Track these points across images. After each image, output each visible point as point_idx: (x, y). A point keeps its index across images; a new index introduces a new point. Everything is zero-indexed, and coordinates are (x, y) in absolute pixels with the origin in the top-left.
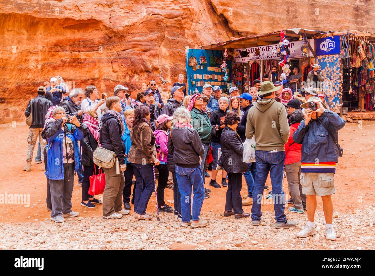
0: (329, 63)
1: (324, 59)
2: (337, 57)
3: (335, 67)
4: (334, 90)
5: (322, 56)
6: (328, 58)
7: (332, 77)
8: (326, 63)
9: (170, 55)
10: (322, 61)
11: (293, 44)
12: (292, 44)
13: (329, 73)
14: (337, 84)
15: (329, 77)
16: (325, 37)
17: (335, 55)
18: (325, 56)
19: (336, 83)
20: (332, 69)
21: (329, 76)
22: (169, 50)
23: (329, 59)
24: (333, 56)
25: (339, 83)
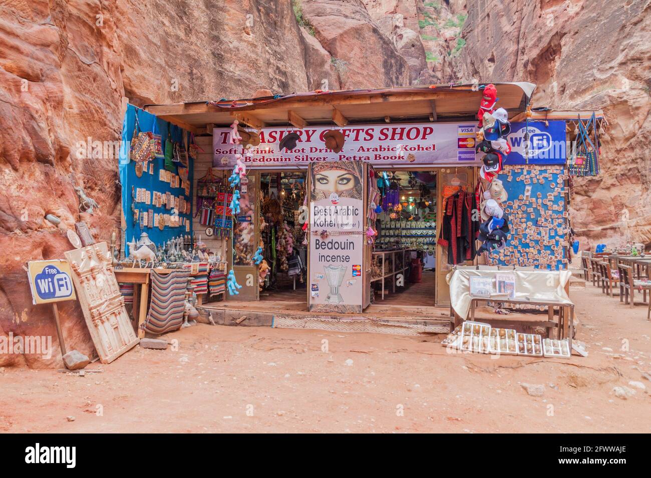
0: (532, 184)
1: (515, 174)
2: (555, 172)
3: (551, 196)
4: (549, 252)
5: (511, 167)
6: (529, 172)
7: (541, 220)
8: (522, 185)
9: (81, 114)
10: (510, 179)
11: (428, 131)
12: (425, 129)
13: (531, 210)
14: (557, 238)
15: (532, 220)
16: (520, 121)
17: (549, 167)
18: (519, 167)
19: (553, 234)
20: (540, 201)
21: (532, 217)
22: (77, 95)
23: (533, 175)
24: (544, 168)
25: (561, 237)
